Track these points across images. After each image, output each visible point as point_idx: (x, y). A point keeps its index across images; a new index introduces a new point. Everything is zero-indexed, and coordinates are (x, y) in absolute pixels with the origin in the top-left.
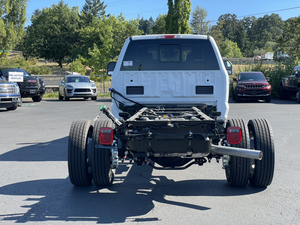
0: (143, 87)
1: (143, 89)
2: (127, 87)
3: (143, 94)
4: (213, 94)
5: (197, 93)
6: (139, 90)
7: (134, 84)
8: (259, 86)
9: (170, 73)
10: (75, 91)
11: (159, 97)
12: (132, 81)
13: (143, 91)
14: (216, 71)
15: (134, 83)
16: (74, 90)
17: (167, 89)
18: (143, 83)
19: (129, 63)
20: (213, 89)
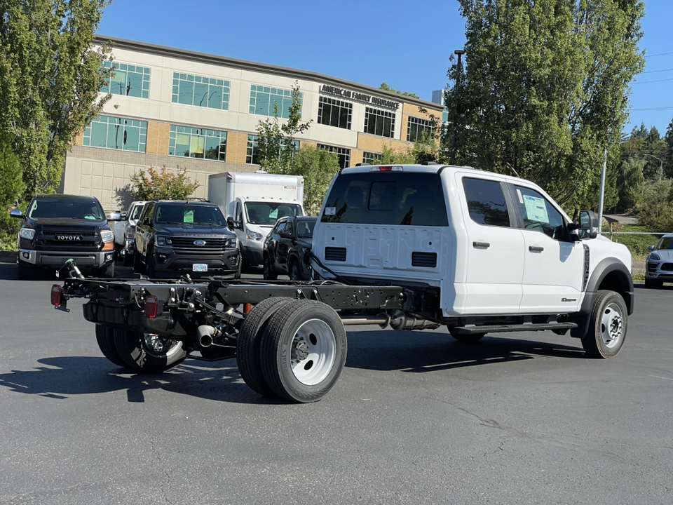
0: (345, 249)
1: (345, 252)
2: (327, 248)
3: (345, 260)
4: (435, 266)
5: (413, 264)
6: (341, 254)
9: (380, 227)
10: (662, 269)
11: (365, 267)
12: (333, 239)
13: (345, 255)
14: (443, 228)
15: (336, 243)
16: (660, 265)
17: (375, 255)
18: (346, 243)
19: (332, 210)
20: (436, 258)
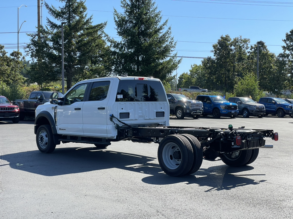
0: (129, 113)
2: (120, 113)
3: (129, 118)
4: (164, 116)
5: (157, 116)
6: (126, 115)
7: (124, 111)
8: (11, 109)
9: (143, 103)
11: (137, 120)
12: (122, 109)
14: (165, 102)
17: (141, 114)
18: (129, 110)
19: (121, 96)
20: (164, 113)
